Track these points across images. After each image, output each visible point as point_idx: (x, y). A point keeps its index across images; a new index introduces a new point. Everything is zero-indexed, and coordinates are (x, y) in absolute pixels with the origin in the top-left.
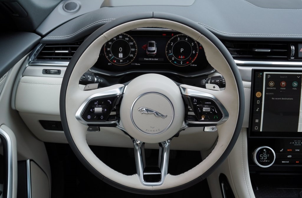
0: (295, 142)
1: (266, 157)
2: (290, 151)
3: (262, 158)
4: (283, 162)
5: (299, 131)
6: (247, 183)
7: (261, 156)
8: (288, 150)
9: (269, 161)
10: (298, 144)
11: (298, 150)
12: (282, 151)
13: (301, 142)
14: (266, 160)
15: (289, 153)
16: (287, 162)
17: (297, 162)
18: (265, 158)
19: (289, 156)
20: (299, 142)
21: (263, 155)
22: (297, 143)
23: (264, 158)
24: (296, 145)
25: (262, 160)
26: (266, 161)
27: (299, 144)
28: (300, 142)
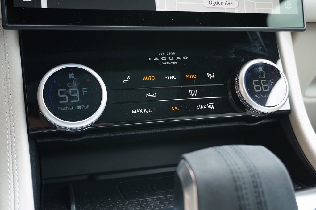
0: (160, 57)
1: (77, 95)
2: (150, 81)
3: (64, 99)
4: (134, 112)
5: (158, 9)
6: (17, 183)
7: (62, 93)
8: (144, 78)
9: (88, 107)
10: (168, 61)
11: (172, 77)
12: (127, 80)
13: (175, 57)
14: (76, 104)
15: (149, 86)
16: (145, 111)
17: (173, 109)
18: (75, 98)
19: (151, 95)
20: (171, 56)
21: (68, 88)
22: (167, 58)
23: (71, 98)
24: (163, 63)
25: (63, 105)
26: (79, 107)
27: (172, 61)
28: (173, 56)
